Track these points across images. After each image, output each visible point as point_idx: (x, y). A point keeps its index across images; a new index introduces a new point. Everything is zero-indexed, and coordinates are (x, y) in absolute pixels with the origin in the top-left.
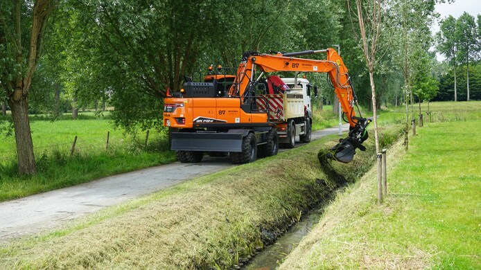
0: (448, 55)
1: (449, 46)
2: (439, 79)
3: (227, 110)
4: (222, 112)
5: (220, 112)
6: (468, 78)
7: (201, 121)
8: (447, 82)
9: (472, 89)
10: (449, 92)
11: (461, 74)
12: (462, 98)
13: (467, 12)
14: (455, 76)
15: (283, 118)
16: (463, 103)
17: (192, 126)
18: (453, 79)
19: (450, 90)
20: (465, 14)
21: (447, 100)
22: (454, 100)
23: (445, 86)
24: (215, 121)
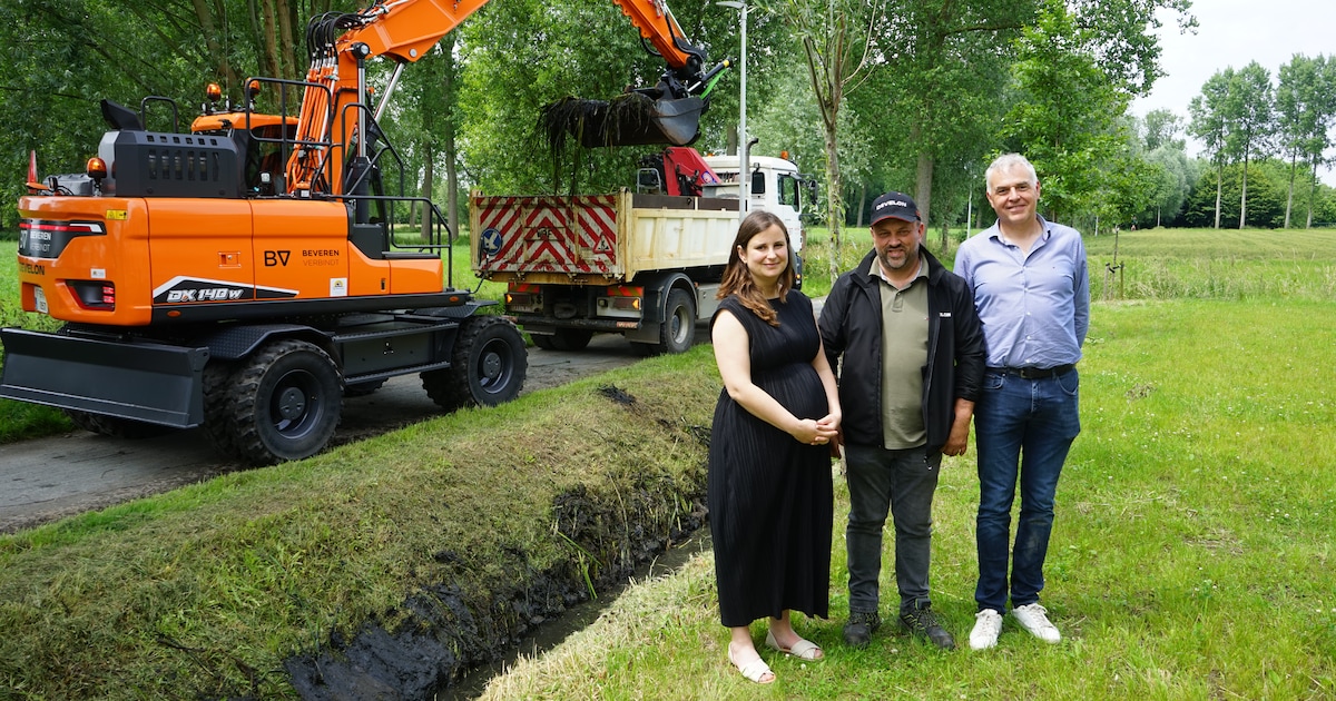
0: (1211, 143)
1: (1215, 125)
2: (1188, 187)
3: (296, 247)
4: (274, 258)
5: (271, 258)
6: (1245, 188)
7: (189, 294)
8: (1202, 193)
9: (1250, 208)
10: (1206, 212)
11: (1230, 180)
12: (1230, 223)
13: (1256, 61)
14: (1219, 182)
15: (617, 271)
16: (1232, 233)
17: (147, 318)
18: (1215, 187)
19: (1208, 209)
20: (1253, 65)
21: (1200, 226)
22: (1214, 226)
23: (1199, 201)
24: (247, 293)
